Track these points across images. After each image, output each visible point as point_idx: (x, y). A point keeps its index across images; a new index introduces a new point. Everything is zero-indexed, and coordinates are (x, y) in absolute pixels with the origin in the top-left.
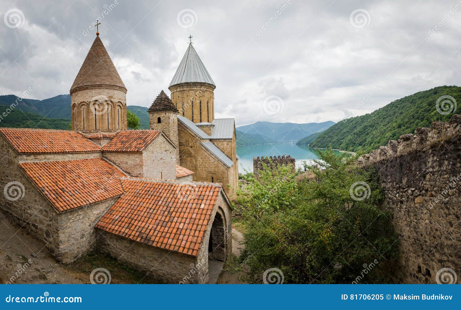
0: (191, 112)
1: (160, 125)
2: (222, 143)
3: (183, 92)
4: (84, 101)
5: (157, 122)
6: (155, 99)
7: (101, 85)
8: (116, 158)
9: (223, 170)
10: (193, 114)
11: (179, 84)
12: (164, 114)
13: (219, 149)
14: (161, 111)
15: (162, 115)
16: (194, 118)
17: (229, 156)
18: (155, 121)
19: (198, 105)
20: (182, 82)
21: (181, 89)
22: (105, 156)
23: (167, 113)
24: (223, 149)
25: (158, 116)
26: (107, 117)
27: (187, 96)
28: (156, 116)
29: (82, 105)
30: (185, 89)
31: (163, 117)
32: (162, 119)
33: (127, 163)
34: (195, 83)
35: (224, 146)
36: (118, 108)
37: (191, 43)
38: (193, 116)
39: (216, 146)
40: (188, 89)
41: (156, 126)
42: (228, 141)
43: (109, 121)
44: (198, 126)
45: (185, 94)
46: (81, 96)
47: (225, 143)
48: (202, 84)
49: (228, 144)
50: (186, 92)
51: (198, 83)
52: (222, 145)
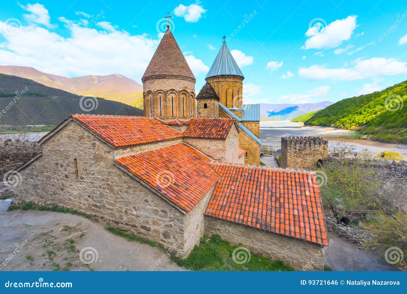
0: (225, 99)
1: (206, 110)
2: (251, 124)
3: (219, 83)
4: (161, 89)
5: (204, 107)
6: (202, 89)
7: (178, 75)
8: (198, 143)
9: (256, 146)
10: (226, 101)
11: (215, 76)
12: (210, 101)
13: (248, 129)
14: (207, 98)
15: (208, 102)
16: (227, 104)
17: (256, 135)
18: (202, 107)
19: (231, 93)
20: (218, 75)
21: (217, 80)
22: (186, 141)
23: (212, 101)
24: (252, 129)
25: (205, 103)
26: (182, 106)
27: (222, 86)
28: (203, 102)
29: (159, 93)
30: (220, 80)
31: (209, 103)
32: (208, 105)
33: (209, 148)
34: (229, 75)
35: (252, 127)
36: (191, 97)
37: (224, 42)
38: (226, 102)
39: (245, 126)
40: (223, 80)
41: (203, 111)
42: (256, 122)
43: (184, 109)
44: (231, 110)
45: (220, 84)
46: (158, 84)
47: (253, 124)
48: (234, 76)
49: (255, 126)
50: (221, 82)
51: (232, 75)
52: (251, 126)
